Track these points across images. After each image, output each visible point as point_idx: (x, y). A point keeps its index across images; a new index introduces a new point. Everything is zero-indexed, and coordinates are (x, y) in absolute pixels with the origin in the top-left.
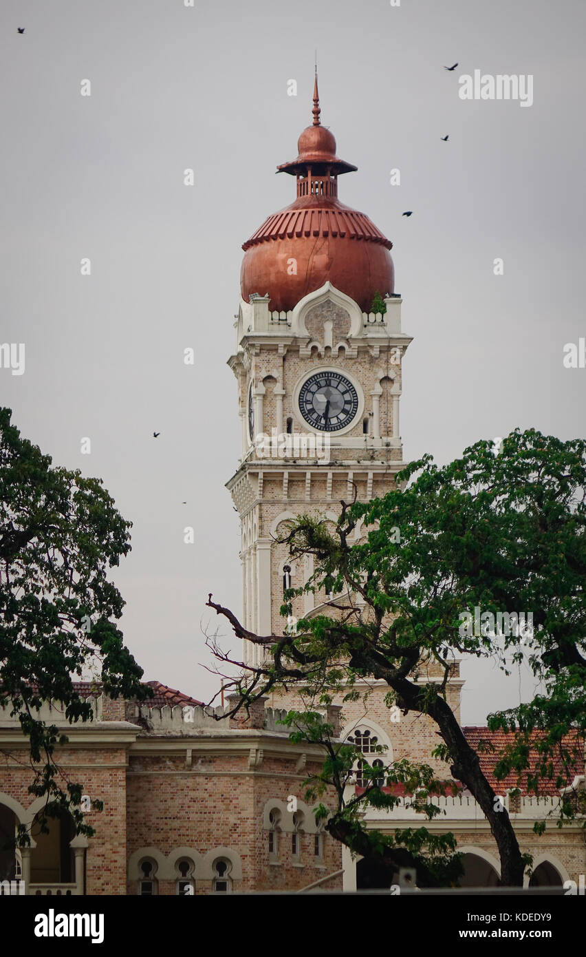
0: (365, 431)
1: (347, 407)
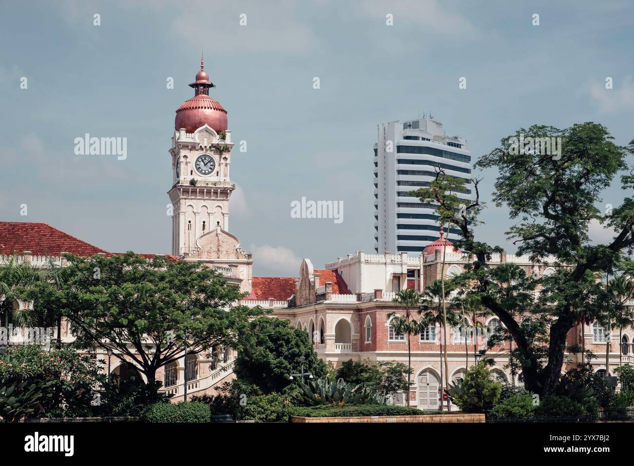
0: (217, 175)
1: (211, 167)
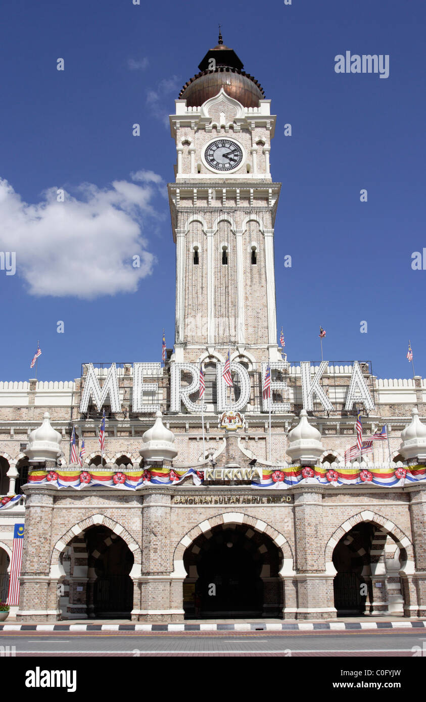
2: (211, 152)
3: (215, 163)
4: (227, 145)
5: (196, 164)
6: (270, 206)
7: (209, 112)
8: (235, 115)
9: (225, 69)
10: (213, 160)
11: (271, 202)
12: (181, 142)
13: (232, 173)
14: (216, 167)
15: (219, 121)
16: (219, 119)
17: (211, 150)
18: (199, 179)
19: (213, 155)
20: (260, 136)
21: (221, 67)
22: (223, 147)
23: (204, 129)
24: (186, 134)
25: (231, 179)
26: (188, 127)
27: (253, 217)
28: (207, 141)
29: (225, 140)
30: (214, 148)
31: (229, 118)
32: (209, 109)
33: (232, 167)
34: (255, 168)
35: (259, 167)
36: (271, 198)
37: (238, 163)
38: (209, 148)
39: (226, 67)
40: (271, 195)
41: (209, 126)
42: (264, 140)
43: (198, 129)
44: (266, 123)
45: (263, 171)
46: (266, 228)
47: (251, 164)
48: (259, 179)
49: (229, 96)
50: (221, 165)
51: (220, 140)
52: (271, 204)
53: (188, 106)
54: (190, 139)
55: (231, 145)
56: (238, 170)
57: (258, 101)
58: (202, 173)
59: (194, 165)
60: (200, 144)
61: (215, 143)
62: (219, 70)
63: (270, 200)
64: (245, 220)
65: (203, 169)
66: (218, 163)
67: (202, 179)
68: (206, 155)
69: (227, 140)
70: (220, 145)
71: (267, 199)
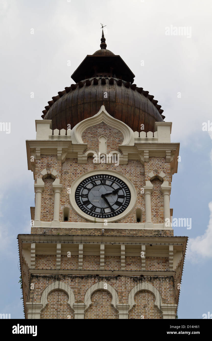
1: (120, 200)
2: (85, 192)
3: (90, 206)
4: (108, 182)
5: (62, 208)
6: (171, 269)
7: (84, 137)
8: (122, 141)
9: (107, 81)
10: (88, 202)
11: (172, 264)
12: (41, 176)
13: (116, 222)
14: (92, 212)
15: (98, 149)
16: (98, 146)
17: (85, 188)
18: (66, 229)
19: (87, 196)
20: (156, 171)
21: (103, 78)
22: (102, 184)
23: (75, 160)
24: (49, 167)
25: (113, 230)
26: (52, 156)
27: (145, 285)
28: (80, 175)
29: (106, 175)
30: (90, 186)
31: (112, 146)
32: (83, 133)
33: (114, 213)
34: (149, 215)
35: (155, 213)
36: (172, 258)
37: (124, 207)
38: (82, 185)
39: (109, 78)
40: (172, 254)
41: (83, 155)
42: (162, 177)
43: (67, 159)
44: (165, 152)
45: (160, 219)
46: (164, 303)
47: (143, 209)
48: (155, 231)
49: (112, 116)
50: (98, 210)
51: (98, 175)
52: (172, 268)
53: (53, 128)
54: (54, 173)
55: (113, 182)
56: (124, 218)
57: (154, 124)
58: (71, 221)
59: (58, 209)
60: (70, 181)
61: (91, 180)
62: (100, 82)
63: (170, 261)
64: (133, 290)
65: (71, 215)
66: (94, 208)
67: (70, 229)
68: (77, 195)
69: (109, 175)
70: (98, 182)
71: (166, 260)
